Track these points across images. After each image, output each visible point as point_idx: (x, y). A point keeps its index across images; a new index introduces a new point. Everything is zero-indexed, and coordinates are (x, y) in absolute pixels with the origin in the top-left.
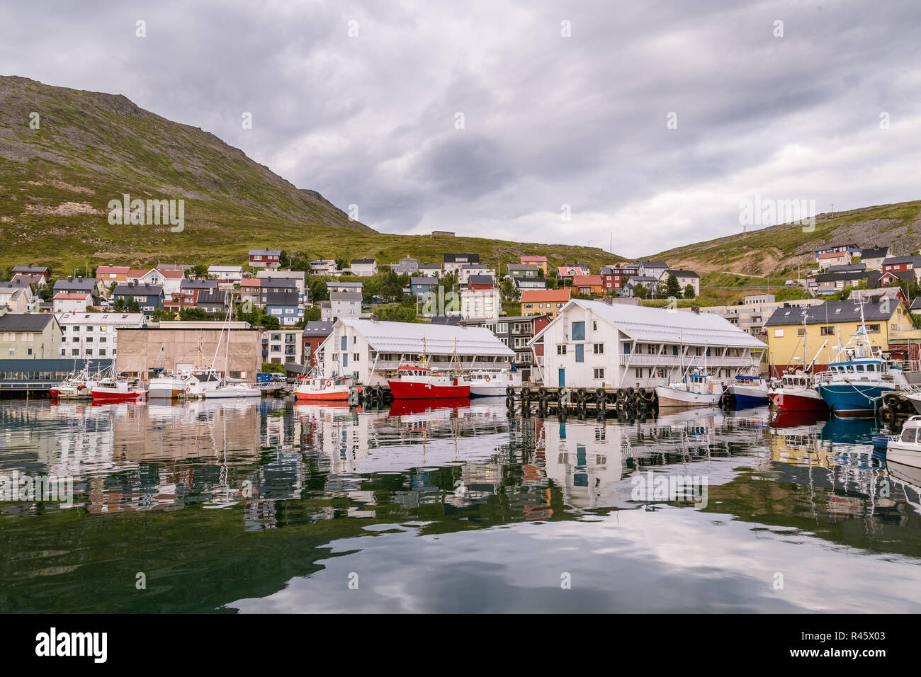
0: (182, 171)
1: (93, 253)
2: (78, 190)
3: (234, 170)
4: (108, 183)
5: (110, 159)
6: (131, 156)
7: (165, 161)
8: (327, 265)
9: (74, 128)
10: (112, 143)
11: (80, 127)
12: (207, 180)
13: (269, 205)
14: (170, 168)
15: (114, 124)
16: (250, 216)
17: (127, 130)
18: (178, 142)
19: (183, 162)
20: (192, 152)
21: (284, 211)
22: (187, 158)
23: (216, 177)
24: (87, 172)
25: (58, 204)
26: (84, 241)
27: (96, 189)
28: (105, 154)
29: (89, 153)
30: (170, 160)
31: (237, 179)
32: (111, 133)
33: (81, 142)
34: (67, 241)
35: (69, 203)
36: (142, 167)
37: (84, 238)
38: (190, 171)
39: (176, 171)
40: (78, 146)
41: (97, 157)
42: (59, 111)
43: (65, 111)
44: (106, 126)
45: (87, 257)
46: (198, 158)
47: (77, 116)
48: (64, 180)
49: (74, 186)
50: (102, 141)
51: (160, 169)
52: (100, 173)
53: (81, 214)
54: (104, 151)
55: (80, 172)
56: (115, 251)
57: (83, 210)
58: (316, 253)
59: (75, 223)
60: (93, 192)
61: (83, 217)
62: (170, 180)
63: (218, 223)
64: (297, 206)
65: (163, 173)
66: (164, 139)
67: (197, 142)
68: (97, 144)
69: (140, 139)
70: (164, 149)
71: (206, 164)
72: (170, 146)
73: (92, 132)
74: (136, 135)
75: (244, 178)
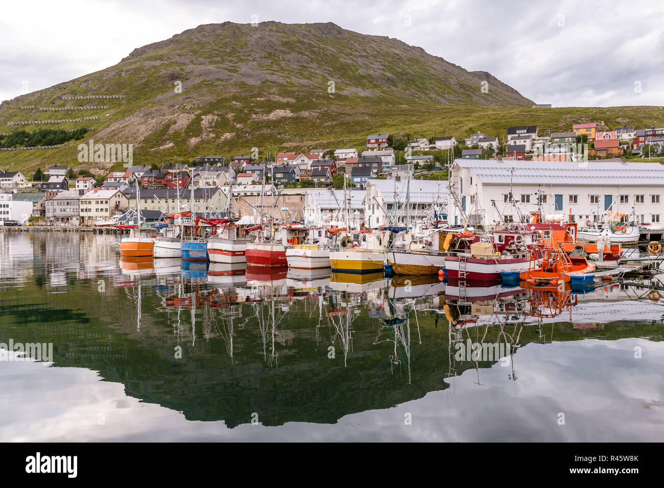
0: (365, 74)
1: (282, 144)
2: (285, 100)
3: (405, 67)
4: (307, 92)
5: (315, 73)
6: (330, 69)
7: (354, 68)
8: (419, 143)
9: (295, 54)
10: (319, 61)
11: (299, 53)
12: (382, 79)
13: (428, 92)
14: (356, 73)
15: (323, 46)
16: (403, 104)
17: (331, 49)
18: (366, 52)
19: (368, 67)
20: (376, 57)
21: (439, 95)
22: (371, 63)
23: (390, 75)
24: (295, 86)
25: (270, 112)
26: (279, 136)
27: (296, 98)
28: (312, 70)
29: (302, 70)
30: (358, 67)
31: (407, 74)
32: (319, 53)
33: (298, 64)
34: (270, 137)
35: (278, 110)
36: (336, 76)
37: (279, 134)
38: (371, 73)
39: (360, 76)
40: (295, 67)
41: (306, 73)
42: (287, 43)
43: (291, 42)
44: (316, 49)
45: (278, 147)
46: (380, 62)
47: (298, 45)
48: (279, 95)
49: (284, 98)
50: (312, 61)
51: (349, 75)
52: (304, 86)
53: (283, 118)
54: (312, 68)
55: (291, 87)
56: (295, 141)
57: (284, 114)
58: (420, 133)
59: (276, 124)
60: (294, 101)
61: (284, 119)
62: (354, 83)
63: (369, 115)
64: (452, 90)
65: (350, 78)
66: (356, 51)
67: (382, 49)
68: (308, 63)
69: (339, 55)
70: (355, 59)
71: (385, 66)
72: (360, 56)
73: (306, 55)
74: (337, 52)
75: (413, 73)
